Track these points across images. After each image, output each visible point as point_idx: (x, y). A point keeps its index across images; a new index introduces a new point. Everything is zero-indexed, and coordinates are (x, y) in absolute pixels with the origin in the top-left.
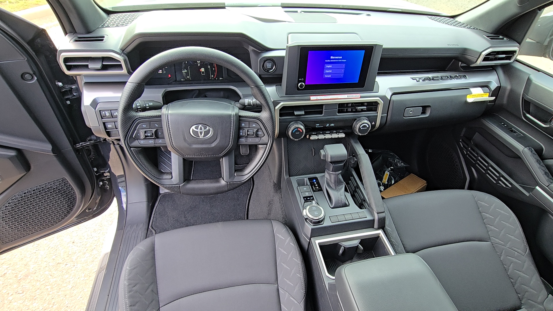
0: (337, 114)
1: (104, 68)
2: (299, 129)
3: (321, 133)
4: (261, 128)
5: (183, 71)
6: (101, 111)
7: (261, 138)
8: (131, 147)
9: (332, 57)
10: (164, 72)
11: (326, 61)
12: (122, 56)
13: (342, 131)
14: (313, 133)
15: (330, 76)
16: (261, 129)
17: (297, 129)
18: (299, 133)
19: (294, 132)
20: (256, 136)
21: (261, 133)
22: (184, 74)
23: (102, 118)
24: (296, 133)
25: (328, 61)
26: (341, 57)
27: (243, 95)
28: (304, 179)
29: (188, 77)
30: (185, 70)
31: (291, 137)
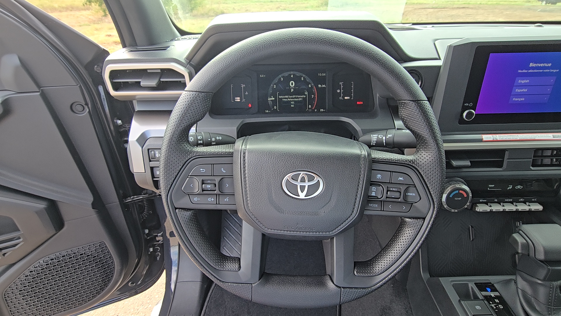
0: (531, 167)
1: (161, 86)
2: (461, 192)
3: (496, 200)
4: (415, 185)
5: (269, 99)
6: (150, 150)
7: (412, 204)
8: (176, 209)
9: (531, 65)
10: (244, 100)
11: (520, 71)
12: (187, 68)
13: (535, 200)
14: (481, 201)
15: (523, 99)
16: (415, 187)
17: (457, 192)
18: (460, 199)
19: (451, 196)
20: (403, 201)
21: (414, 194)
22: (270, 103)
23: (150, 161)
24: (456, 199)
25: (524, 71)
26: (550, 65)
27: (362, 129)
28: (467, 284)
29: (275, 107)
30: (271, 98)
31: (445, 206)
